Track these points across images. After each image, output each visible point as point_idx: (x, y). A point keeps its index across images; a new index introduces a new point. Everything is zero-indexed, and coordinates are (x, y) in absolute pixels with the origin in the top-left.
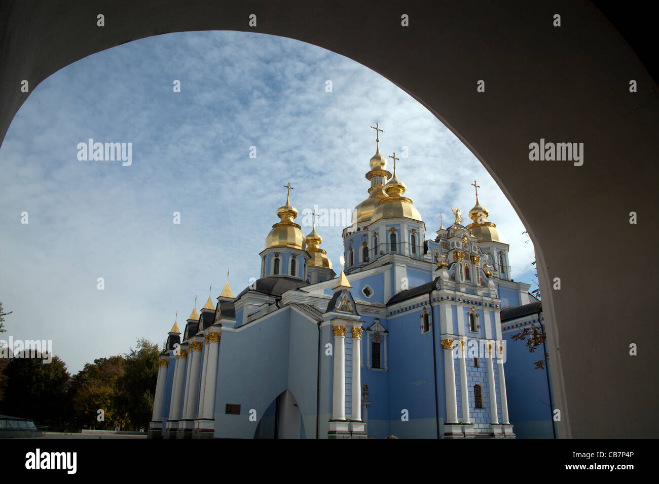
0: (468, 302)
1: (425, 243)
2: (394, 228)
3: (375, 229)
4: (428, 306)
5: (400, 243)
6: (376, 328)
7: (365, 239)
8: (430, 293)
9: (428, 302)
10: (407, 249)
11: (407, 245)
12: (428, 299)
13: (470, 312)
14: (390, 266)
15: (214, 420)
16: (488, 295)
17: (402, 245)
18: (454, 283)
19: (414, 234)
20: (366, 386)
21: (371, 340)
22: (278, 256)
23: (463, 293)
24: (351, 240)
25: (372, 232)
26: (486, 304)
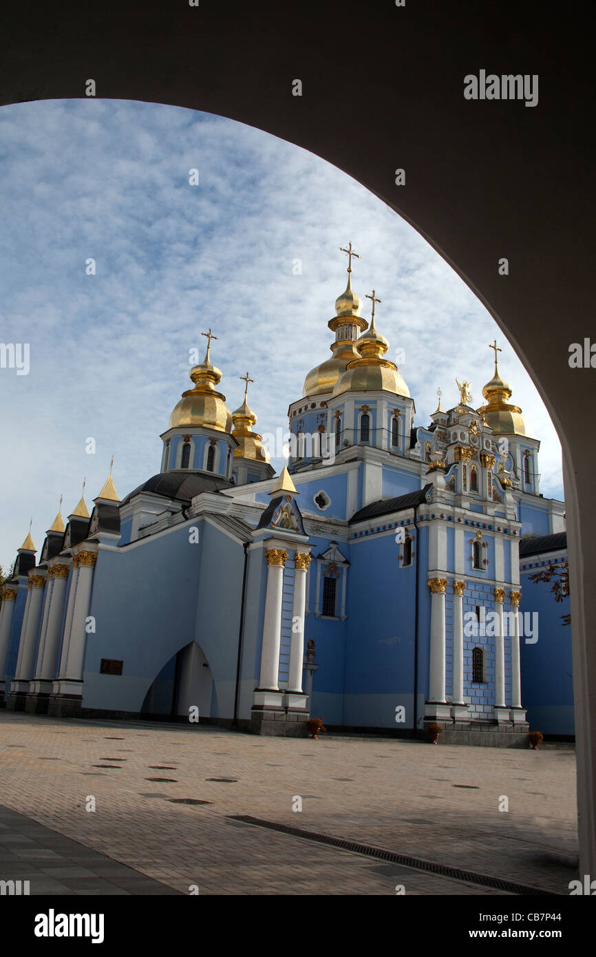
0: (472, 524)
1: (413, 432)
2: (368, 407)
3: (339, 407)
4: (412, 527)
5: (375, 430)
6: (332, 555)
7: (322, 421)
8: (416, 507)
9: (412, 521)
10: (385, 440)
11: (385, 433)
12: (413, 516)
13: (475, 540)
14: (357, 464)
15: (82, 681)
16: (503, 516)
17: (378, 432)
18: (454, 494)
19: (396, 416)
20: (312, 642)
21: (323, 574)
22: (189, 441)
23: (465, 510)
24: (301, 421)
25: (333, 410)
26: (499, 530)
